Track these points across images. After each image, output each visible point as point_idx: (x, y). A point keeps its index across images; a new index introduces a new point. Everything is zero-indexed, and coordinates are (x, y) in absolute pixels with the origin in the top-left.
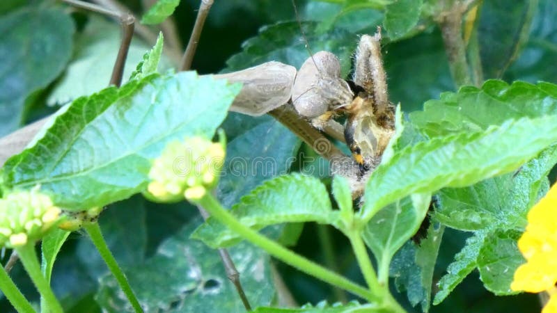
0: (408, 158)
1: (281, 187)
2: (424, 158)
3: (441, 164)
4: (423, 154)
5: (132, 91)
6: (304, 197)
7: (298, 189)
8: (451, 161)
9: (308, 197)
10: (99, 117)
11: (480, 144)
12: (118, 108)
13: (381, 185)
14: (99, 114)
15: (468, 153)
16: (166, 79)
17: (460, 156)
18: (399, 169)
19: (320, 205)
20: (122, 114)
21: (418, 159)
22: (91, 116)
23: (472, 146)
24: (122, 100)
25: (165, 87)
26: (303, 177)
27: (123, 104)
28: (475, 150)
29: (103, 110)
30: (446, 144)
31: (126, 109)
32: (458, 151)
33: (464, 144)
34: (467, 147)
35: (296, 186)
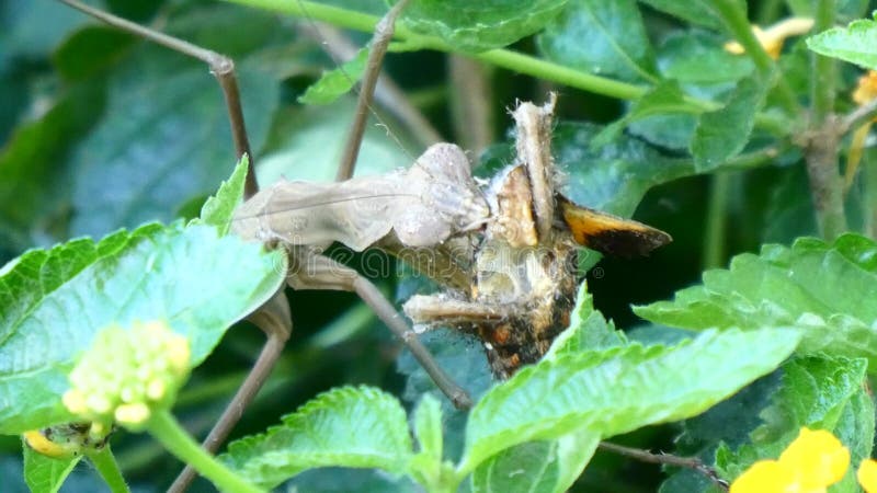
0: (544, 377)
1: (344, 407)
2: (570, 380)
3: (595, 392)
4: (570, 374)
5: (119, 248)
6: (374, 426)
7: (367, 412)
8: (612, 389)
9: (381, 426)
10: (66, 286)
11: (662, 365)
12: (96, 274)
13: (496, 419)
14: (66, 280)
15: (639, 377)
16: (172, 235)
17: (628, 382)
18: (527, 394)
19: (395, 442)
20: (100, 284)
21: (560, 382)
22: (52, 283)
23: (648, 366)
24: (104, 260)
25: (169, 247)
26: (375, 394)
27: (104, 267)
28: (652, 373)
29: (71, 275)
30: (606, 359)
31: (108, 278)
32: (624, 373)
33: (636, 362)
34: (641, 368)
35: (363, 408)
